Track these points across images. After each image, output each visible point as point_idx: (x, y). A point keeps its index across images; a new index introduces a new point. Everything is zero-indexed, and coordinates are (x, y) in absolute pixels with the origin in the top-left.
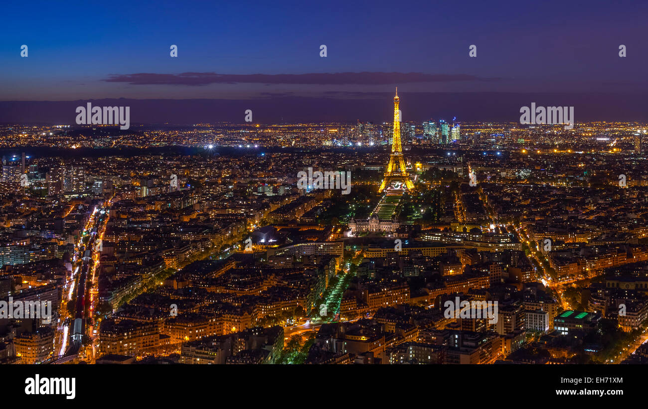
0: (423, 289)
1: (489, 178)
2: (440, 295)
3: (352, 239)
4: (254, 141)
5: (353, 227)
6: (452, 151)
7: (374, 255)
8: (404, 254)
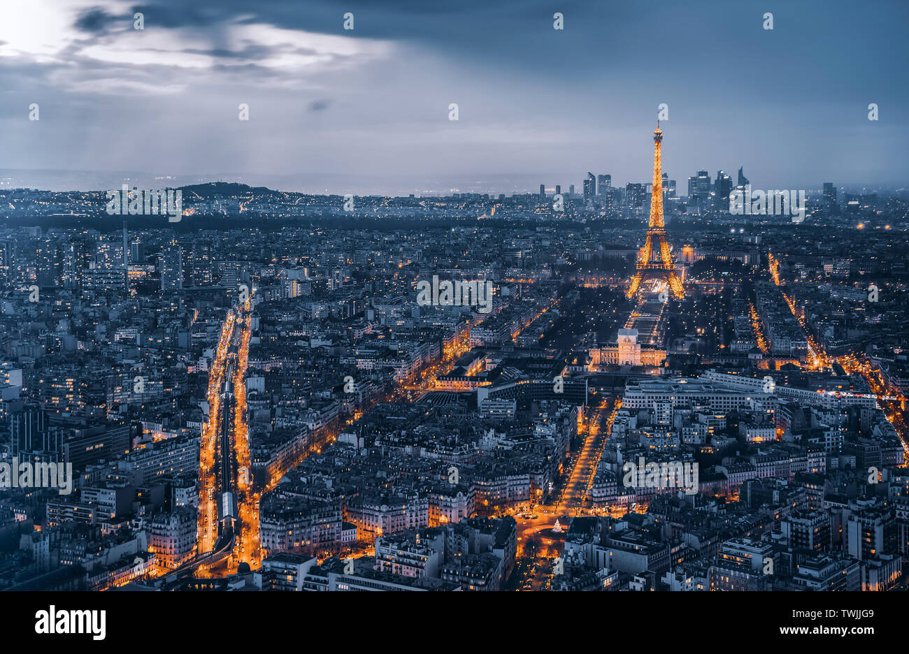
0: (719, 469)
1: (804, 275)
2: (749, 480)
3: (597, 375)
4: (437, 206)
5: (596, 355)
6: (737, 227)
7: (635, 404)
8: (681, 404)
